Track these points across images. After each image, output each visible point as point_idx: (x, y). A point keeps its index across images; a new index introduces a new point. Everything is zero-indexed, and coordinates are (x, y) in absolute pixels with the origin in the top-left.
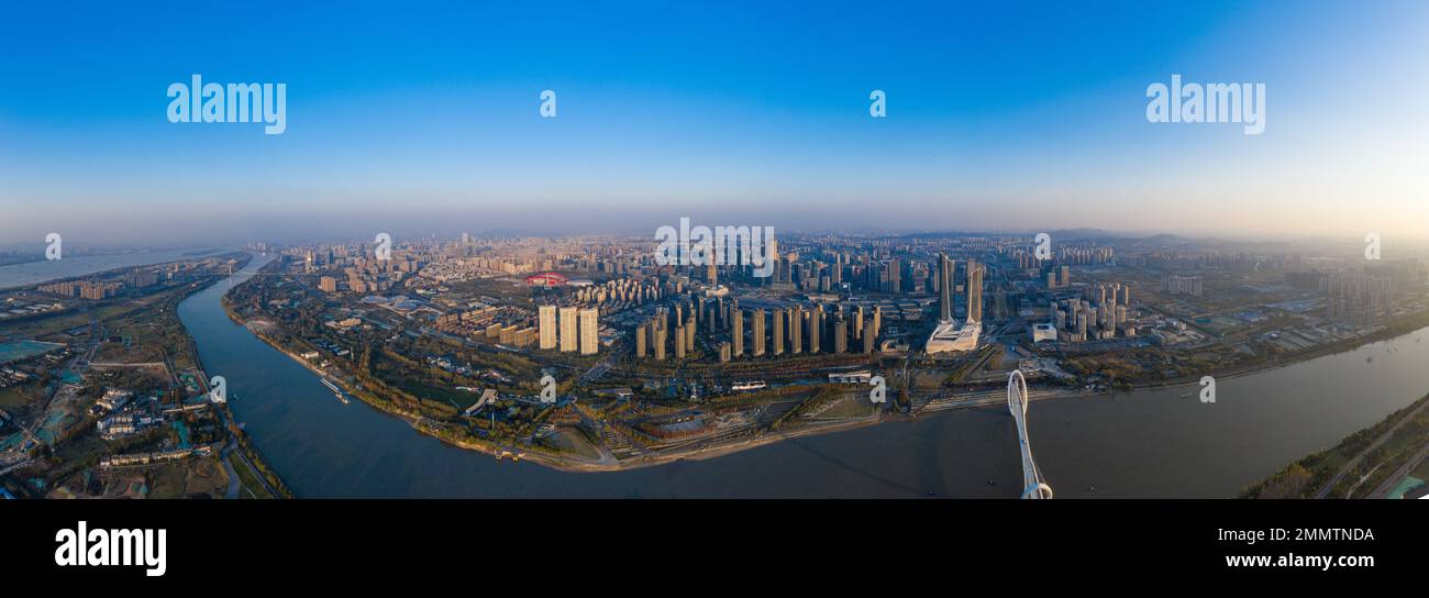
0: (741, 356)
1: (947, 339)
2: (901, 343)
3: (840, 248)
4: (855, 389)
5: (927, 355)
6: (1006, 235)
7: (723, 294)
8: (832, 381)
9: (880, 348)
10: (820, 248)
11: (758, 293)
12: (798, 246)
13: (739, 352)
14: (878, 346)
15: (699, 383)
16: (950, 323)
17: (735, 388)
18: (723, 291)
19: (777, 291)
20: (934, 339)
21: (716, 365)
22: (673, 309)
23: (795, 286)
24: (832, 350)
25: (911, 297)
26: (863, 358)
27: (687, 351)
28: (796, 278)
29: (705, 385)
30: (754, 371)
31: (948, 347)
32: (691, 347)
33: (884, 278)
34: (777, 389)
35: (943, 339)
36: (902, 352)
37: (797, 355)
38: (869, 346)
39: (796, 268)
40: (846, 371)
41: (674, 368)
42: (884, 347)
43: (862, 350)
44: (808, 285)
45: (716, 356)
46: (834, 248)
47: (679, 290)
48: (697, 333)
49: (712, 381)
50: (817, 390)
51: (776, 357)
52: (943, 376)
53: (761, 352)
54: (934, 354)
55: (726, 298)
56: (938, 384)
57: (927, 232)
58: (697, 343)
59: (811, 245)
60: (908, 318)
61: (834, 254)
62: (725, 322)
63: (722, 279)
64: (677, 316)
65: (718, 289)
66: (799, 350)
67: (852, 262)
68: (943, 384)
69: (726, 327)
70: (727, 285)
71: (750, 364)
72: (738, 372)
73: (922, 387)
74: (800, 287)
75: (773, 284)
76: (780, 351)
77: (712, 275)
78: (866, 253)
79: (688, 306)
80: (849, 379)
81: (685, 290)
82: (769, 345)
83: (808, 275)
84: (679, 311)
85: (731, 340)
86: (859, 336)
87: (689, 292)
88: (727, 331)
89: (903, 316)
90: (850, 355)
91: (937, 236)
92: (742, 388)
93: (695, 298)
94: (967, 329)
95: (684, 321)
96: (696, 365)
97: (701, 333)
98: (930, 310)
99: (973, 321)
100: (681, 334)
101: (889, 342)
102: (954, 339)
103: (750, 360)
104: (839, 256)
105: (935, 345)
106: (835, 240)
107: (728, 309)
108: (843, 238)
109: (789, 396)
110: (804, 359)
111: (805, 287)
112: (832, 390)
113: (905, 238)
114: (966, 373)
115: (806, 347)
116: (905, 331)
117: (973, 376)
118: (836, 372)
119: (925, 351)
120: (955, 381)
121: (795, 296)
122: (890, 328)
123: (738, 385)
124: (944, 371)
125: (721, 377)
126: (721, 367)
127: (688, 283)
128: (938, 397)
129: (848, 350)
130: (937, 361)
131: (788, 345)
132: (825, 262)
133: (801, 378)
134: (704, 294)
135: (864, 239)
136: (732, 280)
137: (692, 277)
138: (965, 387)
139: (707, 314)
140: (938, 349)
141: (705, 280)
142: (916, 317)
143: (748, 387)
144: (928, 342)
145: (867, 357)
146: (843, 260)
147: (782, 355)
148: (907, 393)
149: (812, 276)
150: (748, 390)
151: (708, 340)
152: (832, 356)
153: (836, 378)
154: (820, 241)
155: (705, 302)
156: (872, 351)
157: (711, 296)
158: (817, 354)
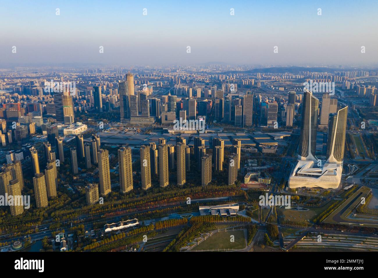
0: (110, 194)
1: (309, 176)
2: (263, 176)
3: (190, 82)
4: (225, 221)
5: (290, 189)
6: (351, 70)
7: (83, 131)
8: (203, 214)
9: (243, 180)
10: (172, 83)
11: (118, 127)
12: (151, 80)
13: (107, 191)
14: (241, 178)
15: (68, 232)
16: (310, 160)
17: (108, 230)
18: (82, 128)
19: (137, 126)
20: (296, 174)
21: (85, 208)
22: (27, 154)
23: (153, 120)
24: (199, 182)
25: (264, 131)
26: (229, 190)
27: (49, 199)
28: (154, 112)
29: (75, 233)
30: (125, 209)
31: (311, 183)
32: (54, 193)
33: (238, 113)
34: (151, 225)
35: (305, 175)
36: (264, 185)
37: (166, 189)
38: (233, 178)
39: (153, 102)
40: (215, 203)
41: (38, 220)
42: (247, 180)
43: (227, 183)
44: (166, 119)
45: (83, 198)
46: (184, 82)
47: (33, 130)
48: (59, 177)
49: (83, 226)
50: (190, 224)
51: (145, 193)
52: (310, 213)
53: (129, 188)
54: (297, 189)
55: (86, 135)
56: (307, 221)
57: (269, 67)
58: (60, 188)
59: (162, 79)
60: (265, 151)
61: (186, 88)
62: (89, 160)
63: (79, 116)
64: (32, 160)
65: (76, 126)
66: (166, 184)
67: (203, 95)
68: (311, 221)
69: (89, 165)
70: (85, 122)
71: (120, 202)
72: (108, 212)
73: (291, 223)
74: (159, 121)
75: (132, 119)
76: (148, 186)
77: (69, 111)
78: (215, 87)
79: (46, 149)
80: (219, 211)
81: (39, 131)
82: (138, 180)
83: (166, 109)
84: (36, 156)
85: (97, 180)
86: (221, 168)
87: (45, 132)
88: (92, 169)
89: (260, 150)
90: (216, 187)
91: (280, 70)
92: (115, 228)
93: (52, 139)
94: (330, 168)
95: (44, 167)
96: (62, 212)
97: (62, 175)
98: (285, 144)
99: (335, 160)
100: (41, 183)
101: (251, 175)
102: (317, 177)
103: (119, 198)
104: (191, 90)
105: (296, 180)
106: (184, 74)
107: (91, 148)
108: (191, 72)
109: (163, 231)
110: (173, 192)
111: (163, 121)
112: (204, 223)
113: (249, 72)
114: (334, 212)
115: (173, 179)
116: (264, 164)
117: (342, 217)
118: (205, 204)
119: (287, 185)
120: (324, 220)
121: (155, 129)
122: (249, 161)
123: (111, 227)
124: (311, 208)
125: (90, 220)
126: (90, 210)
127: (42, 123)
128: (308, 234)
129: (213, 182)
130: (301, 197)
131: (156, 179)
132: (179, 96)
133: (173, 212)
134: (61, 132)
135: (210, 74)
136: (90, 116)
137: (45, 116)
138: (336, 227)
139: (68, 154)
140: (301, 185)
141: (61, 118)
142: (272, 151)
143: (121, 227)
144: (291, 178)
145: (232, 189)
146: (195, 93)
147: (150, 189)
148: (277, 227)
149: (169, 110)
150: (121, 230)
151: (72, 183)
152: (200, 188)
153: (205, 211)
154: (170, 75)
155: (64, 142)
156: (236, 183)
157: (69, 136)
158: (184, 187)
